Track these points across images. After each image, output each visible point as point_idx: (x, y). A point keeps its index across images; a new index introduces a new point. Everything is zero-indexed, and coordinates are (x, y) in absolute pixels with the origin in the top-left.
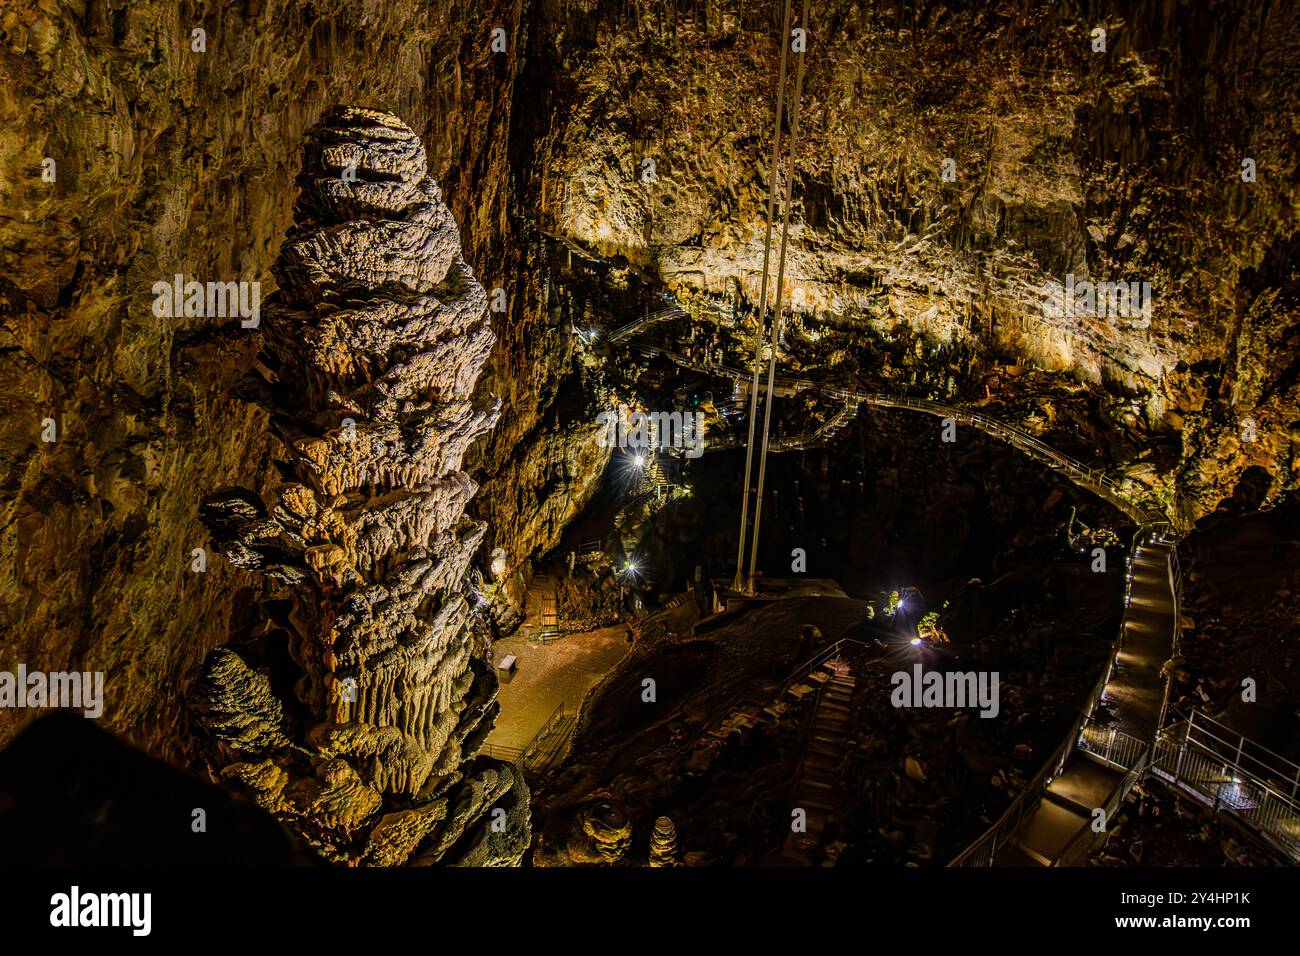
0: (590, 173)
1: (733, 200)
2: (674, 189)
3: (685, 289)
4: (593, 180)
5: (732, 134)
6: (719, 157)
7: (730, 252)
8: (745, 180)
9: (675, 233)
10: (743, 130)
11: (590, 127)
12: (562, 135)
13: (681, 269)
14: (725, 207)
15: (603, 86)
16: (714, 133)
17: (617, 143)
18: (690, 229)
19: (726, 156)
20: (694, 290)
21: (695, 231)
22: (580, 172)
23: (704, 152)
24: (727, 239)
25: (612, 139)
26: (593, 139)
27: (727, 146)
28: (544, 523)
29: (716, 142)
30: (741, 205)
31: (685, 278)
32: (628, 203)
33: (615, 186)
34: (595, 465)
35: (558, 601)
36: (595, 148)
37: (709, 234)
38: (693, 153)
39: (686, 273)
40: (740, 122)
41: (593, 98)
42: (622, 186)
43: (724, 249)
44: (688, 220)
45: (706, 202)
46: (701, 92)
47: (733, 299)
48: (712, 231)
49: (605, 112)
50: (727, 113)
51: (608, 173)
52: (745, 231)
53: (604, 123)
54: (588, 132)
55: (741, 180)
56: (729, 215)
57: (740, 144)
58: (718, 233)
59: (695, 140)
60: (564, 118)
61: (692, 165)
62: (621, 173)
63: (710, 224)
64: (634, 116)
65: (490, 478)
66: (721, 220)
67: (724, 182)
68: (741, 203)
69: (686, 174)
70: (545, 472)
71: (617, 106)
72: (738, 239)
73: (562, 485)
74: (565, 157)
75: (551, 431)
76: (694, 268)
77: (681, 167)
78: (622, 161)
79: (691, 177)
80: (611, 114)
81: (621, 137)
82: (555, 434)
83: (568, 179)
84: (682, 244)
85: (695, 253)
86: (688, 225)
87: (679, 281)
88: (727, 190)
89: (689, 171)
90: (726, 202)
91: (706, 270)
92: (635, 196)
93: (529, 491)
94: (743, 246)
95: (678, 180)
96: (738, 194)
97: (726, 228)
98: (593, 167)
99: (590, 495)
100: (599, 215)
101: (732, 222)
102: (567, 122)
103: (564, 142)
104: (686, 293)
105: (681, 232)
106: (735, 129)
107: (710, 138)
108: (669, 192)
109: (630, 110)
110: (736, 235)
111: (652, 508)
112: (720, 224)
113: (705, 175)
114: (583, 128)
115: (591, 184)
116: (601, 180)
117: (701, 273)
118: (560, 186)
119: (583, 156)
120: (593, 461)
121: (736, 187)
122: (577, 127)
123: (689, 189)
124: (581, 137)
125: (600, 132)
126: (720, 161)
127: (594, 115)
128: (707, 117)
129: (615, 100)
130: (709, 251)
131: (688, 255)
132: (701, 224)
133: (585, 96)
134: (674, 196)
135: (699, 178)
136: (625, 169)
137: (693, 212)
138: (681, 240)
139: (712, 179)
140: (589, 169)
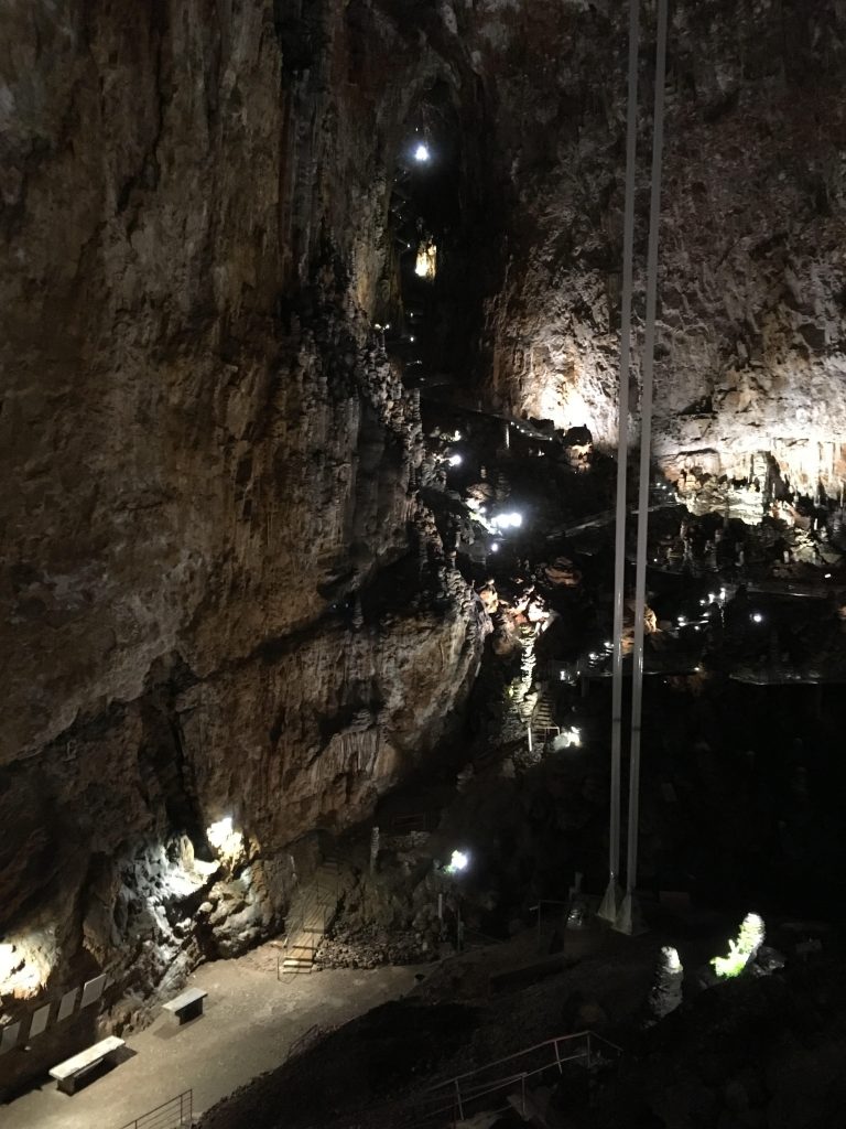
0: (555, 333)
1: (753, 336)
2: (668, 336)
3: (690, 477)
4: (560, 342)
5: (747, 240)
6: (729, 277)
7: (754, 414)
8: (770, 303)
9: (673, 399)
10: (764, 230)
11: (553, 272)
12: (519, 290)
13: (684, 449)
14: (742, 349)
15: (567, 215)
16: (721, 245)
17: (587, 286)
18: (695, 389)
19: (740, 274)
20: (703, 478)
21: (702, 391)
22: (543, 333)
23: (708, 276)
24: (748, 395)
25: (581, 282)
26: (557, 287)
27: (741, 259)
28: (339, 777)
29: (725, 257)
30: (766, 342)
31: (690, 462)
32: (605, 365)
33: (586, 344)
34: (437, 692)
35: (340, 907)
36: (560, 299)
37: (720, 391)
38: (692, 280)
39: (690, 454)
40: (758, 218)
41: (557, 234)
42: (595, 342)
43: (745, 410)
44: (691, 377)
45: (716, 346)
46: (699, 189)
47: (762, 485)
48: (724, 386)
49: (571, 249)
50: (737, 211)
51: (578, 328)
52: (775, 379)
53: (571, 263)
54: (551, 279)
55: (765, 305)
56: (748, 359)
57: (758, 252)
58: (734, 389)
59: (695, 260)
60: (522, 267)
61: (692, 298)
62: (594, 325)
63: (722, 377)
64: (609, 245)
65: (198, 681)
66: (737, 370)
67: (740, 313)
68: (766, 338)
69: (684, 311)
70: (340, 693)
71: (586, 235)
72: (765, 393)
73: (364, 715)
74: (523, 316)
75: (349, 626)
76: (702, 446)
77: (676, 304)
78: (595, 308)
79: (691, 314)
80: (579, 248)
81: (591, 276)
82: (355, 631)
83: (528, 345)
84: (684, 413)
85: (703, 423)
86: (691, 385)
87: (681, 466)
88: (746, 324)
89: (687, 306)
90: (744, 342)
91: (718, 445)
92: (613, 353)
93: (303, 718)
94: (774, 403)
95: (672, 321)
96: (762, 325)
97: (745, 378)
98: (559, 324)
99: (434, 742)
100: (568, 386)
101: (754, 368)
102: (525, 270)
103: (522, 298)
104: (691, 483)
105: (682, 395)
106: (749, 232)
107: (715, 253)
108: (661, 341)
109: (603, 238)
110: (761, 387)
111: (519, 765)
112: (737, 375)
113: (710, 307)
114: (545, 274)
115: (557, 348)
116: (569, 340)
117: (713, 451)
118: (518, 355)
119: (546, 312)
120: (433, 685)
121: (758, 317)
122: (539, 275)
123: (689, 333)
124: (542, 288)
125: (565, 275)
126: (731, 285)
127: (557, 256)
128: (709, 225)
129: (584, 228)
130: (722, 417)
131: (693, 427)
132: (710, 381)
133: (545, 234)
134: (668, 346)
135: (703, 314)
136: (599, 319)
137: (698, 366)
138: (681, 407)
139: (723, 313)
140: (553, 327)
